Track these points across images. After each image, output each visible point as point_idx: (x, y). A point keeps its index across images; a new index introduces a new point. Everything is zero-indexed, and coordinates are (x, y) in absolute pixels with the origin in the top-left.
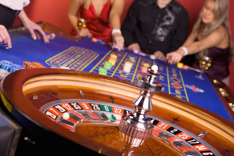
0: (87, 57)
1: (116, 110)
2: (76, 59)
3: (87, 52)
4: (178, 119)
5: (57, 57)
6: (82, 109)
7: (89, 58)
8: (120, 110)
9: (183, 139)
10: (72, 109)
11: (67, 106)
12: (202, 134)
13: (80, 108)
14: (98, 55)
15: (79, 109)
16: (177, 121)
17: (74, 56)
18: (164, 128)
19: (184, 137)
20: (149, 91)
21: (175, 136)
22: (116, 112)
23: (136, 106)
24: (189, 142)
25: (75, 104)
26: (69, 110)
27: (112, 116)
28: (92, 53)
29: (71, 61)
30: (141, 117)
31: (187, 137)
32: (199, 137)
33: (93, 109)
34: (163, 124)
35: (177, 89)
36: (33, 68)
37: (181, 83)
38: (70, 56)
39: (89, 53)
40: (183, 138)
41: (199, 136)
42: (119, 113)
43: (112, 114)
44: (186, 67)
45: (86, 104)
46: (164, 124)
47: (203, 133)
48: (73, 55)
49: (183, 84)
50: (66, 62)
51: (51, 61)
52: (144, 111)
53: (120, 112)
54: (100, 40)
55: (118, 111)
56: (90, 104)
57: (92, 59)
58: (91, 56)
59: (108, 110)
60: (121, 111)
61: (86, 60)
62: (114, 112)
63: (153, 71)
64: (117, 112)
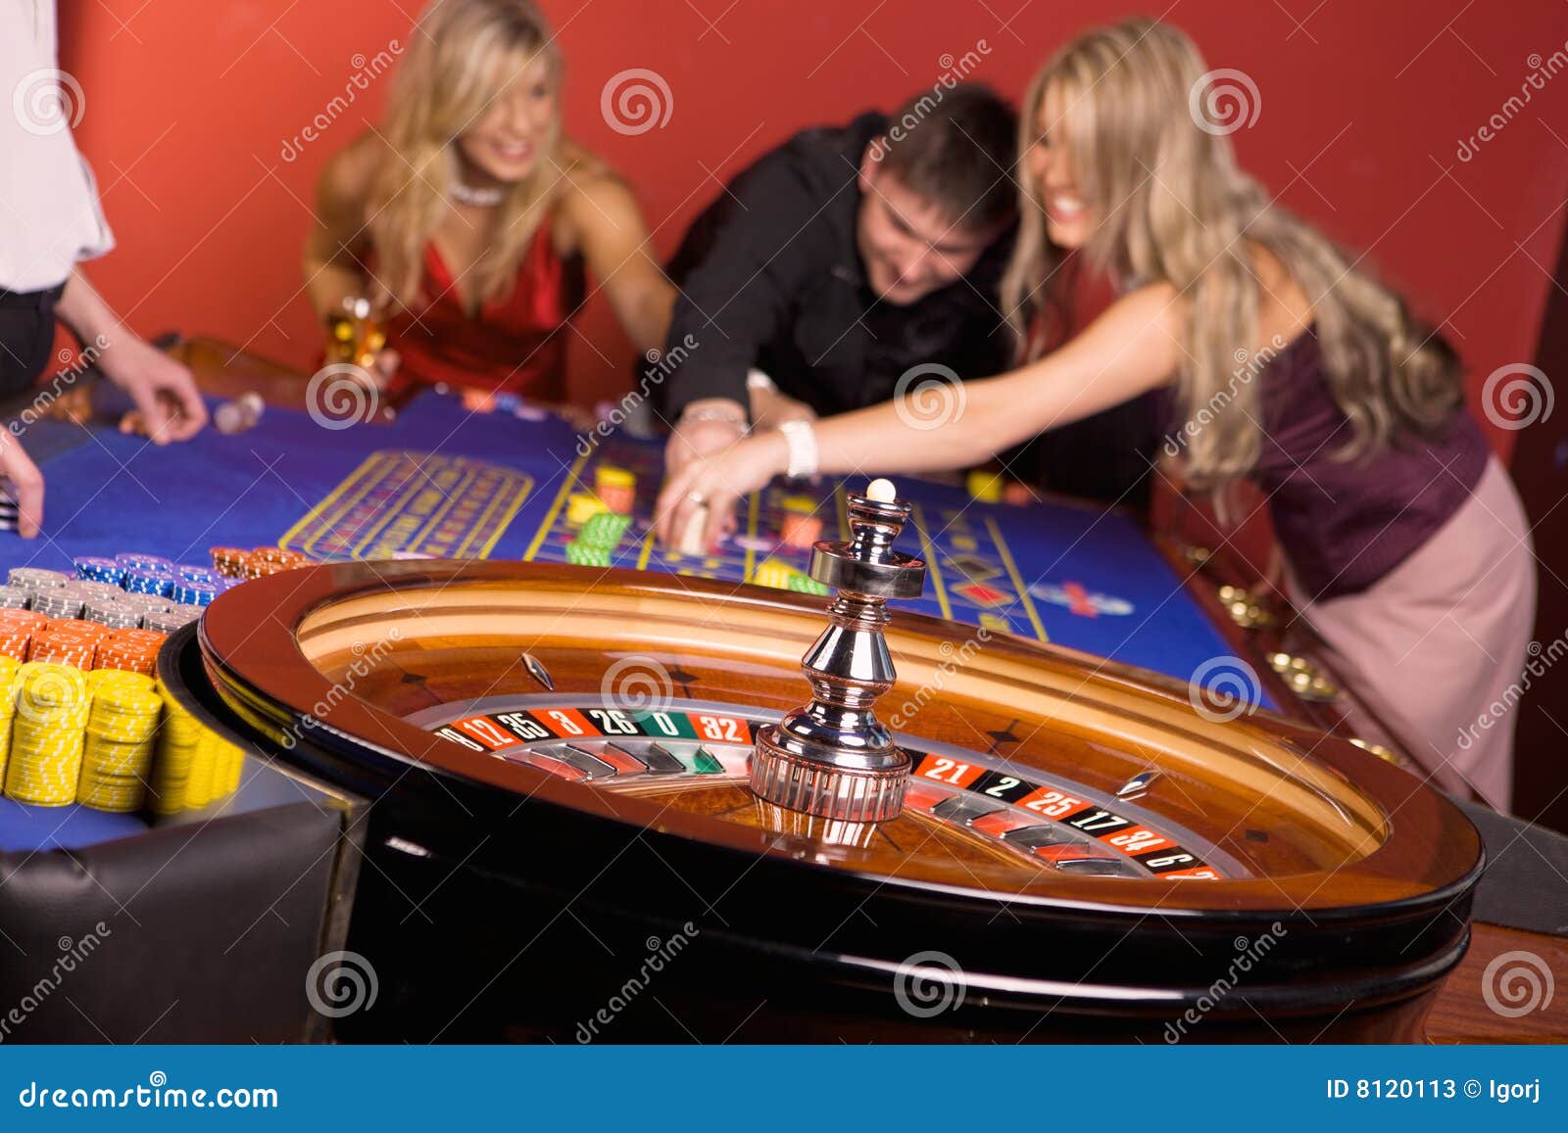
0: (473, 499)
1: (712, 727)
2: (423, 516)
3: (463, 474)
4: (1015, 732)
5: (326, 515)
6: (553, 736)
7: (486, 503)
8: (728, 725)
9: (1047, 815)
10: (509, 740)
11: (486, 730)
12: (1136, 780)
13: (545, 734)
14: (529, 485)
15: (538, 739)
16: (1011, 744)
17: (410, 502)
18: (953, 780)
19: (1053, 808)
20: (868, 598)
21: (1012, 808)
22: (714, 733)
23: (819, 675)
24: (1079, 824)
25: (516, 716)
26: (496, 744)
27: (699, 755)
28: (494, 473)
29: (401, 529)
30: (849, 721)
31: (1068, 807)
32: (1124, 796)
33: (605, 733)
34: (944, 764)
35: (987, 611)
36: (272, 572)
37: (1006, 578)
38: (389, 506)
39: (475, 479)
40: (1047, 811)
41: (1122, 792)
42: (729, 735)
43: (696, 744)
44: (1020, 494)
45: (564, 712)
46: (950, 764)
47: (1142, 778)
48: (398, 496)
49: (1018, 584)
50: (379, 536)
51: (304, 541)
52: (858, 691)
53: (736, 735)
54: (508, 401)
55: (724, 729)
56: (586, 713)
57: (506, 504)
58: (494, 492)
59: (675, 732)
60: (733, 727)
61: (478, 513)
62: (705, 738)
63: (875, 505)
64: (719, 736)
